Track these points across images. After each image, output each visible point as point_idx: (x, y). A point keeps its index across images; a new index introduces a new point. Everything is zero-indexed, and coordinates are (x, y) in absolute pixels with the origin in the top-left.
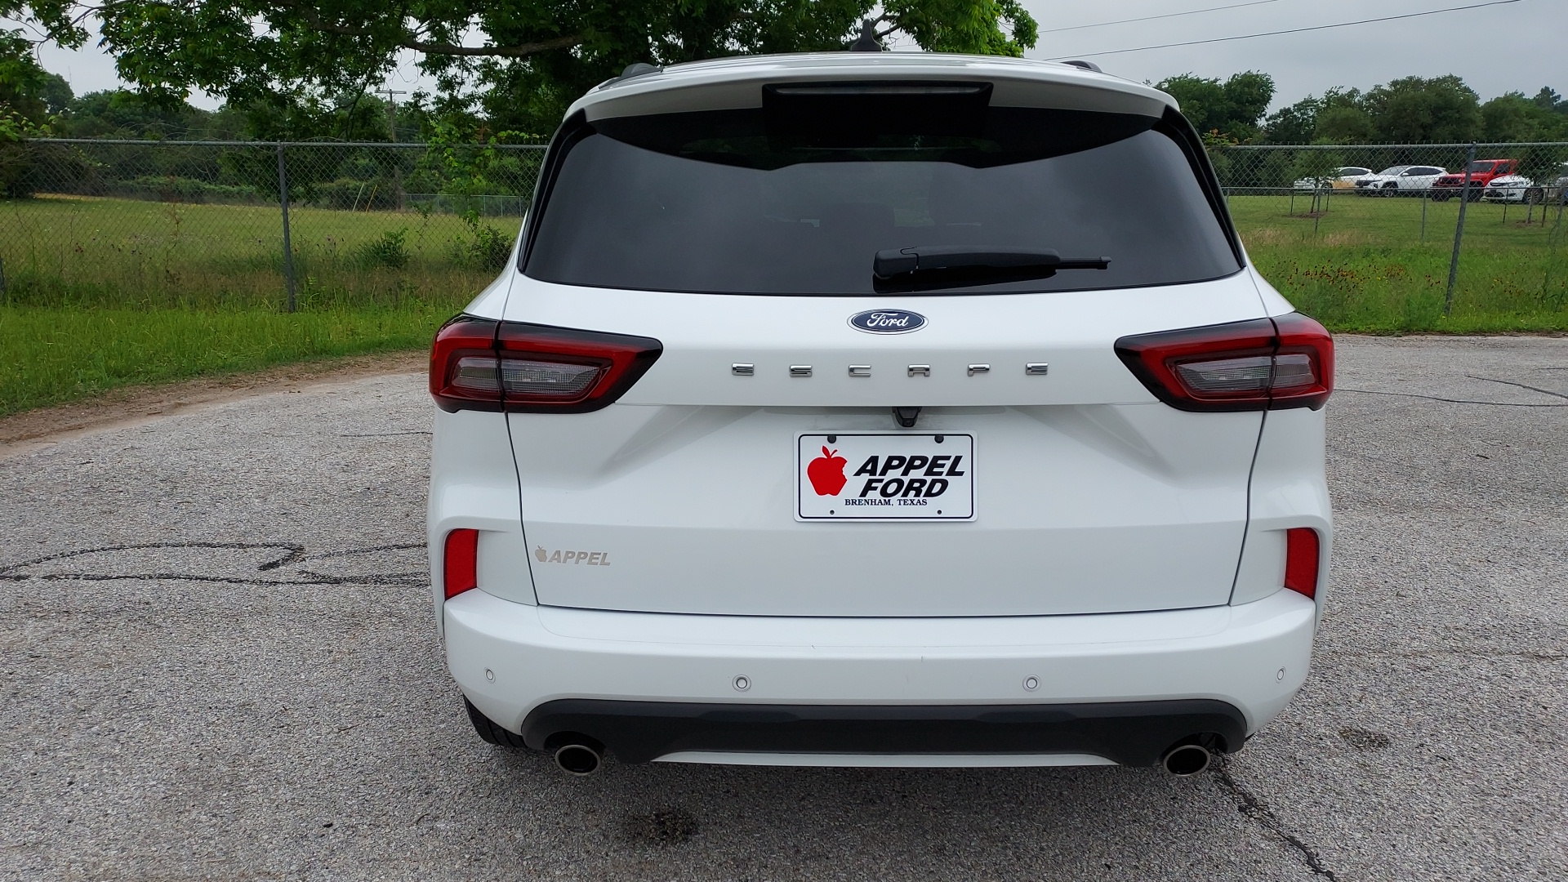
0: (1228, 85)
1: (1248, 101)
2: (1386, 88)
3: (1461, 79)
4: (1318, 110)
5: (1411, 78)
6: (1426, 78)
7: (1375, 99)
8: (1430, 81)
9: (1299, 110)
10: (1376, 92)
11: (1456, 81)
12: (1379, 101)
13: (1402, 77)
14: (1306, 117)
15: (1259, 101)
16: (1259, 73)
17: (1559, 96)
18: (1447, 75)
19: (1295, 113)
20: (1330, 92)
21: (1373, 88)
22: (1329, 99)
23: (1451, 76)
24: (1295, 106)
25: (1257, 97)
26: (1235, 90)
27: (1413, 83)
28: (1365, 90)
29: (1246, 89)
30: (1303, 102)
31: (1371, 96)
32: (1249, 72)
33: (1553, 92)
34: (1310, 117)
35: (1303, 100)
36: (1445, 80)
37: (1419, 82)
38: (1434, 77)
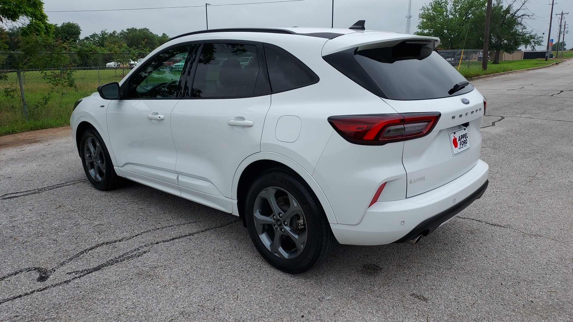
0: (62, 27)
1: (72, 34)
2: (125, 31)
3: (149, 29)
4: (99, 38)
5: (133, 28)
6: (138, 28)
7: (123, 35)
8: (140, 30)
9: (92, 38)
10: (122, 32)
11: (148, 30)
12: (124, 36)
13: (130, 28)
14: (95, 40)
15: (76, 34)
16: (73, 23)
17: (168, 36)
18: (144, 28)
19: (91, 39)
20: (102, 31)
21: (121, 31)
22: (102, 34)
23: (146, 28)
24: (90, 36)
25: (75, 32)
26: (65, 29)
27: (133, 30)
28: (119, 31)
29: (70, 29)
30: (93, 35)
31: (121, 34)
32: (69, 22)
33: (166, 35)
34: (97, 40)
35: (93, 34)
36: (144, 29)
37: (136, 29)
38: (140, 28)
